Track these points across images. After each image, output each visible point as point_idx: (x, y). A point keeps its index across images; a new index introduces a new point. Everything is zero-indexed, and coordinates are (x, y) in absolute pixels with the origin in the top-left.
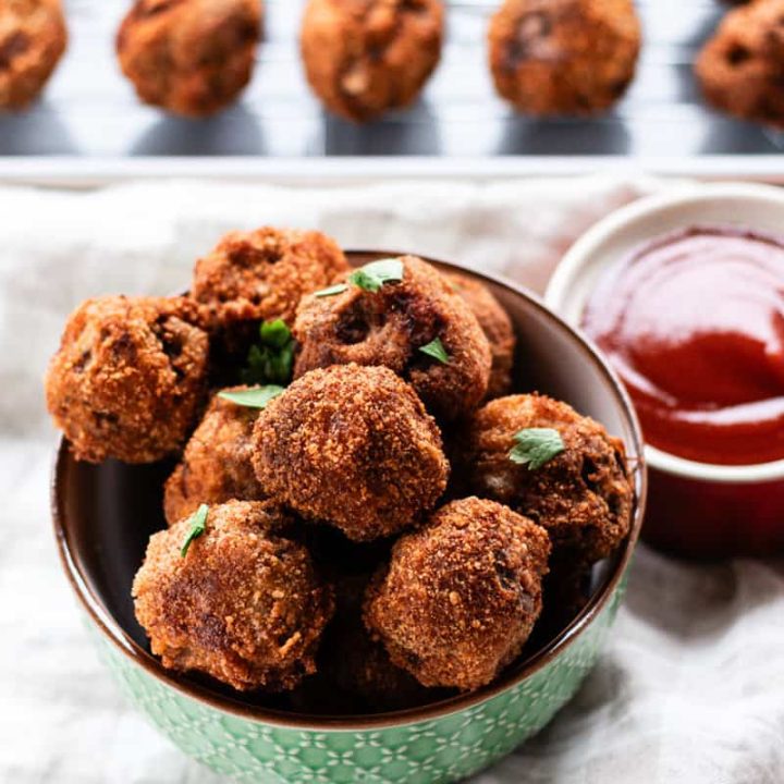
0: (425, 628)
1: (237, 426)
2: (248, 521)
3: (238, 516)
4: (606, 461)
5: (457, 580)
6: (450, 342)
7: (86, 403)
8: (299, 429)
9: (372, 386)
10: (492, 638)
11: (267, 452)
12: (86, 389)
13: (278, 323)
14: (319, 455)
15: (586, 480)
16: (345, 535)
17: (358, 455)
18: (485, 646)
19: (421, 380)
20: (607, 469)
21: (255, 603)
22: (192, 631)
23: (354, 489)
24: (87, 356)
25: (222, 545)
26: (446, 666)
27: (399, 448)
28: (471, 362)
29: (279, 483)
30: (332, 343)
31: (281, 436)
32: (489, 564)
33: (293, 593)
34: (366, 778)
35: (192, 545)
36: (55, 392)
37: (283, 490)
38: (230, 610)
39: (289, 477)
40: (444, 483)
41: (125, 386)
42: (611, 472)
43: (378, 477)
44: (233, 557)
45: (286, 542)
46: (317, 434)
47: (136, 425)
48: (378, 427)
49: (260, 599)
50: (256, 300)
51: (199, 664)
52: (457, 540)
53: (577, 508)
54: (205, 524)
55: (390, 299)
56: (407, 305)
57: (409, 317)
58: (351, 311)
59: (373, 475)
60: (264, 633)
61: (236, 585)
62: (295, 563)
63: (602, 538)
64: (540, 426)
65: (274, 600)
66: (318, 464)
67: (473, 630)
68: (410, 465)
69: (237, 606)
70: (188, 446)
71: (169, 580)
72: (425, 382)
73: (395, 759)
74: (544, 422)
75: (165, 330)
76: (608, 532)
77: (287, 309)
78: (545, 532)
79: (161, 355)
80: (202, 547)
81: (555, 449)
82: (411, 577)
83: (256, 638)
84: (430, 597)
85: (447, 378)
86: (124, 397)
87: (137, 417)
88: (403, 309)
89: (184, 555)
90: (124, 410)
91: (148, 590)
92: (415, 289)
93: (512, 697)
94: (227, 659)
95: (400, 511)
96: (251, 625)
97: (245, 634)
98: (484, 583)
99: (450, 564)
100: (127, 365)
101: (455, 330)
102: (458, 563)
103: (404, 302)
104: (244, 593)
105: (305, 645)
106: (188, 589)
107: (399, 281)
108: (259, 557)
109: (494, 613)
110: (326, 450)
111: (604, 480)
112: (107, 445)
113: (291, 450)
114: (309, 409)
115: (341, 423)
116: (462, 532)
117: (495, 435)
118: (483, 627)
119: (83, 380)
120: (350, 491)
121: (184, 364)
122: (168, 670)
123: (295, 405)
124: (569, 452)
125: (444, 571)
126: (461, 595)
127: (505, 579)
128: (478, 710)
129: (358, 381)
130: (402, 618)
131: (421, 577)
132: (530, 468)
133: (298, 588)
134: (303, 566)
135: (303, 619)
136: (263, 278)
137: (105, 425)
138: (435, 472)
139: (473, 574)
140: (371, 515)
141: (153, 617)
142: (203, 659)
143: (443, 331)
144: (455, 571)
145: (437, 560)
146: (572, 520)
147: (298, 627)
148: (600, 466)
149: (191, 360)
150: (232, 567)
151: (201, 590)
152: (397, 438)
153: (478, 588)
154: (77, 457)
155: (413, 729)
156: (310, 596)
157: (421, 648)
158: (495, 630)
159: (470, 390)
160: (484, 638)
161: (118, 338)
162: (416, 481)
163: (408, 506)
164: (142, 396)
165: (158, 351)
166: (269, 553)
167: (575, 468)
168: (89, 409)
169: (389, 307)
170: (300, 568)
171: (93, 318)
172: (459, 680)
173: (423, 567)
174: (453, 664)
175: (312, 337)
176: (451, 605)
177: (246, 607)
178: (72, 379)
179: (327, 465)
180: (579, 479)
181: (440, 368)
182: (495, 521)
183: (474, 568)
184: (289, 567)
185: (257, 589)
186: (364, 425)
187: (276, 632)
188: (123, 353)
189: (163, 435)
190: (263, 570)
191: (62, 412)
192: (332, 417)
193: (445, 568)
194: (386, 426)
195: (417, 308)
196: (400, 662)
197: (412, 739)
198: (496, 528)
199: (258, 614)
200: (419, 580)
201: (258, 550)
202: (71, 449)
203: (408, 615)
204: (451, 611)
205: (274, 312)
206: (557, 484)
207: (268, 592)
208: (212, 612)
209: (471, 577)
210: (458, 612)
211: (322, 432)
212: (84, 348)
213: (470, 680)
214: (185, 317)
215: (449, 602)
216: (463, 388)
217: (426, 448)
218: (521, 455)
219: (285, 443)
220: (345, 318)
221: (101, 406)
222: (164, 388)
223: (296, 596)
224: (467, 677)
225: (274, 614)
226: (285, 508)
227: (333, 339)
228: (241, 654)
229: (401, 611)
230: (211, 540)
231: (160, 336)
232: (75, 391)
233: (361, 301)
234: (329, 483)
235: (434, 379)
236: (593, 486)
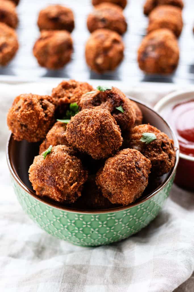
0: (114, 182)
1: (62, 128)
2: (63, 150)
3: (61, 148)
4: (168, 144)
5: (124, 168)
6: (125, 107)
7: (18, 121)
8: (80, 124)
9: (102, 112)
10: (133, 187)
11: (70, 131)
12: (19, 116)
13: (75, 104)
14: (85, 131)
15: (162, 148)
16: (91, 157)
17: (97, 131)
18: (131, 189)
19: (116, 117)
20: (168, 146)
21: (64, 173)
22: (45, 181)
23: (95, 141)
24: (20, 107)
25: (56, 156)
26: (119, 196)
27: (109, 130)
28: (130, 114)
29: (73, 140)
30: (91, 106)
31: (75, 126)
32: (133, 165)
33: (75, 171)
34: (94, 232)
35: (47, 156)
36: (10, 118)
37: (74, 142)
38: (57, 175)
39: (76, 138)
40: (121, 143)
41: (30, 115)
42: (169, 147)
43: (102, 138)
44: (59, 159)
45: (74, 157)
46: (85, 125)
47: (32, 129)
48: (103, 123)
49: (66, 172)
50: (69, 98)
51: (47, 193)
52: (124, 157)
53: (159, 156)
54: (51, 150)
55: (108, 94)
56: (113, 96)
57: (113, 100)
58: (96, 97)
59: (101, 137)
60: (67, 181)
61: (59, 167)
62: (77, 162)
63: (166, 165)
64: (149, 132)
65: (70, 172)
66: (85, 133)
67: (128, 183)
68: (112, 136)
69: (59, 174)
70: (47, 134)
71: (40, 166)
72: (117, 117)
73: (103, 226)
74: (151, 131)
75: (42, 103)
76: (168, 164)
77: (78, 101)
78: (150, 161)
79: (41, 108)
80: (50, 156)
81: (154, 138)
82: (110, 167)
83: (64, 183)
84: (116, 173)
85: (123, 117)
86: (30, 119)
87: (33, 126)
88: (112, 97)
89: (44, 159)
90: (29, 123)
91: (33, 170)
92: (115, 92)
93: (138, 209)
94: (55, 189)
95: (108, 149)
96: (63, 179)
97: (61, 182)
98: (132, 170)
99: (122, 164)
100: (31, 109)
101: (126, 104)
102: (125, 164)
103: (112, 96)
104: (61, 170)
105: (78, 187)
106: (45, 169)
107: (110, 90)
108: (66, 159)
109: (134, 179)
110: (88, 129)
111: (167, 149)
112: (24, 135)
113: (77, 129)
114: (83, 118)
115: (92, 122)
116: (126, 156)
117: (137, 135)
118: (131, 183)
119: (18, 114)
120: (94, 141)
121: (47, 112)
122: (37, 195)
123: (79, 117)
124: (158, 140)
125: (120, 166)
126: (125, 173)
127: (138, 170)
128: (128, 211)
129: (98, 111)
130: (107, 180)
131: (113, 167)
132: (146, 143)
133: (77, 170)
134: (79, 164)
135: (78, 179)
136: (71, 92)
137: (24, 128)
138: (119, 139)
139: (129, 167)
140: (100, 150)
141: (34, 178)
142: (48, 191)
143: (123, 104)
144: (123, 166)
145: (118, 163)
146: (158, 159)
147: (76, 181)
148: (166, 145)
149: (50, 111)
150: (58, 162)
151: (49, 169)
152: (108, 127)
153: (130, 171)
154: (15, 139)
155: (109, 215)
156: (81, 172)
157: (112, 189)
158: (134, 184)
159: (130, 121)
160: (131, 186)
161: (29, 102)
162: (113, 141)
163: (110, 148)
164: (35, 119)
165: (40, 107)
166: (69, 158)
167: (159, 144)
168: (19, 123)
169: (107, 97)
170: (78, 164)
171: (22, 98)
172: (123, 201)
173: (114, 164)
174: (122, 195)
175: (85, 105)
176: (122, 175)
177: (62, 174)
178: (15, 114)
179: (87, 133)
180: (160, 148)
181: (121, 114)
182: (136, 154)
183: (129, 165)
184: (75, 163)
185: (65, 169)
186: (99, 122)
187: (70, 182)
188: (30, 106)
189: (40, 133)
190: (67, 163)
191: (11, 124)
192: (90, 120)
193: (121, 165)
194: (105, 123)
195: (116, 97)
196: (106, 195)
197: (108, 219)
198: (136, 156)
199: (65, 176)
200: (113, 168)
201: (66, 157)
202: (13, 137)
203: (109, 178)
204: (122, 177)
205: (74, 101)
206: (154, 149)
207: (68, 170)
208: (51, 175)
209: (128, 168)
210: (124, 177)
211: (87, 124)
212: (19, 106)
213: (126, 201)
214: (49, 100)
215: (121, 175)
216: (128, 120)
217: (116, 131)
218: (144, 140)
219: (76, 128)
220: (94, 99)
221: (23, 122)
222: (41, 117)
223: (76, 172)
224: (125, 200)
225: (70, 176)
226: (75, 148)
227: (91, 105)
228: (59, 188)
229: (107, 178)
230: (53, 154)
231: (41, 104)
232: (15, 117)
233: (99, 95)
234: (88, 139)
235: (119, 117)
236: (164, 150)
